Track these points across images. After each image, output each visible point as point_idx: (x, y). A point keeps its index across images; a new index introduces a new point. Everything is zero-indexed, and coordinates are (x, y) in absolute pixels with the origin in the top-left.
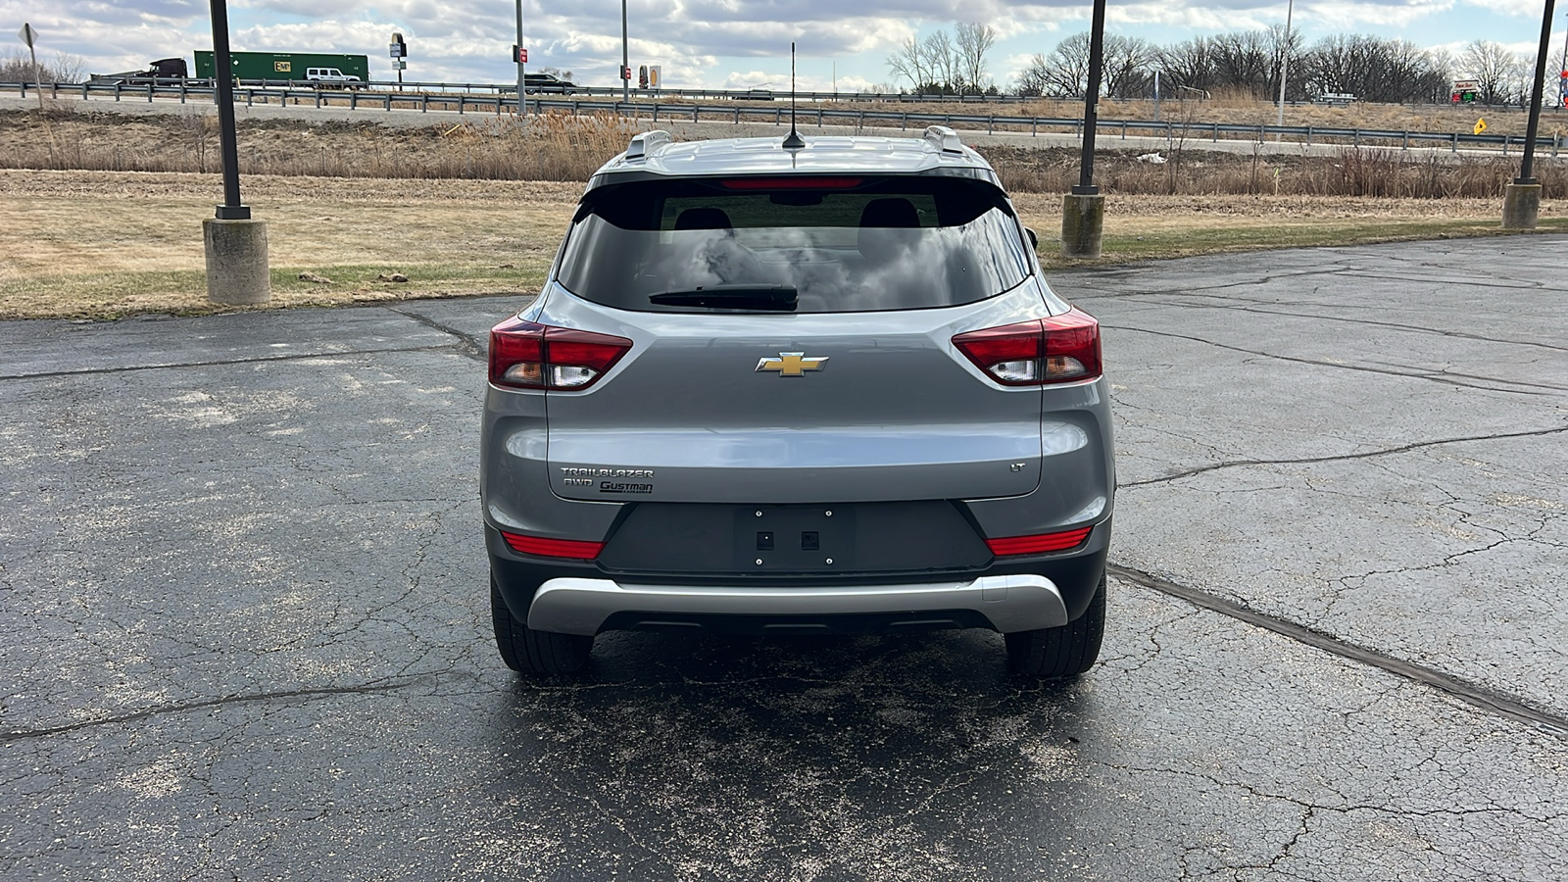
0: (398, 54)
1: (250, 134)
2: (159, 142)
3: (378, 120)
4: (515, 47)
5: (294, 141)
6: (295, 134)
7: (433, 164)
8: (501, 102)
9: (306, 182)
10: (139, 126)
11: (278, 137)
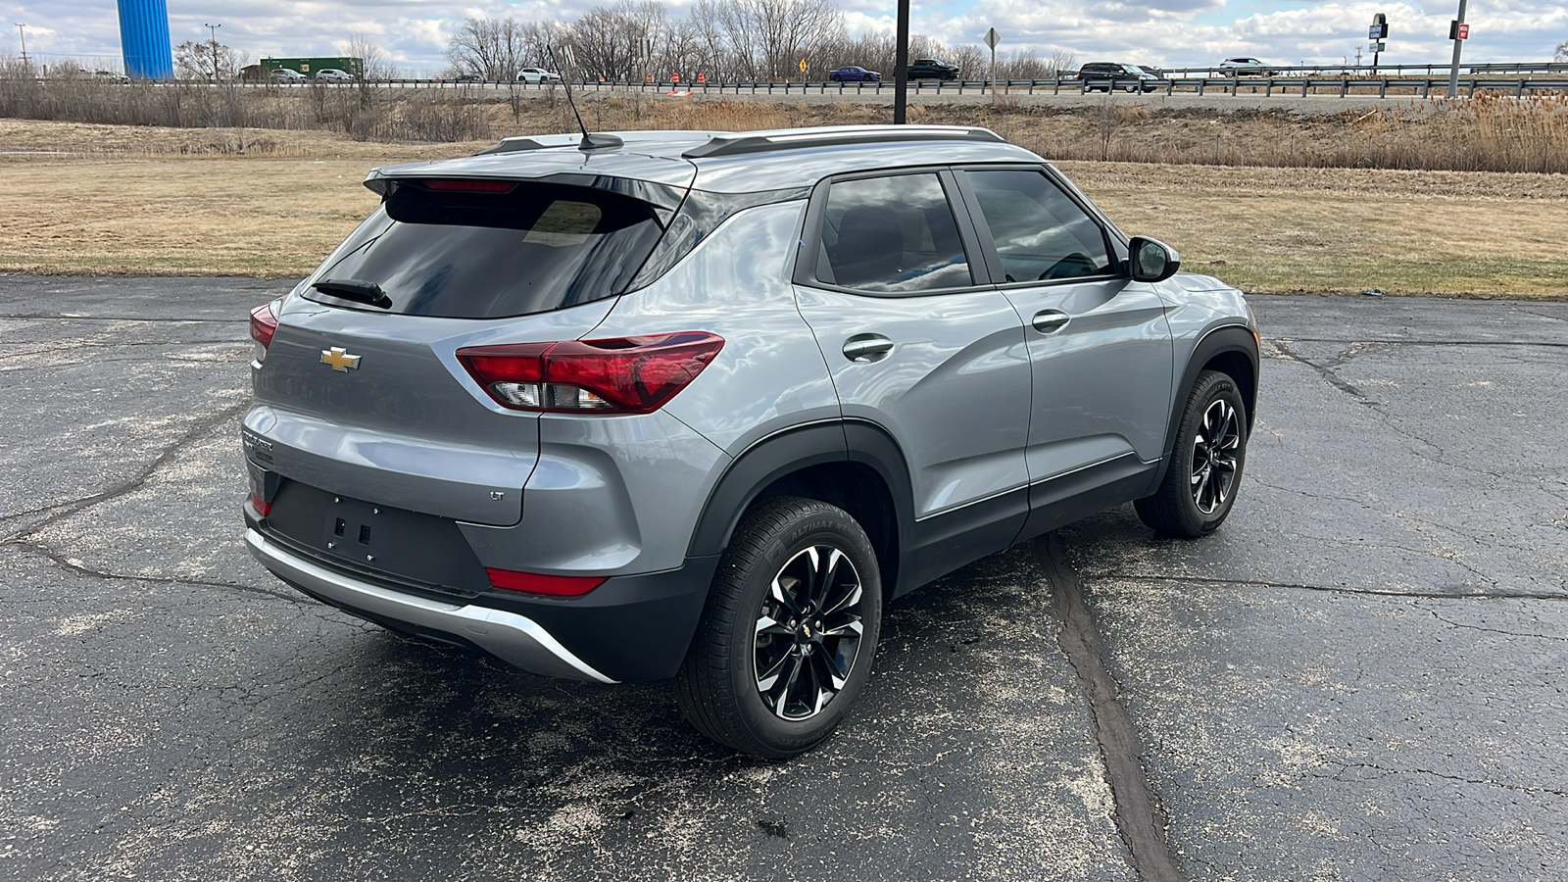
0: (1377, 35)
1: (1161, 123)
2: (1079, 132)
3: (1290, 107)
4: (1454, 23)
5: (1200, 129)
6: (1202, 123)
7: (1330, 153)
8: (1430, 84)
9: (1189, 171)
10: (1066, 117)
11: (1186, 125)
